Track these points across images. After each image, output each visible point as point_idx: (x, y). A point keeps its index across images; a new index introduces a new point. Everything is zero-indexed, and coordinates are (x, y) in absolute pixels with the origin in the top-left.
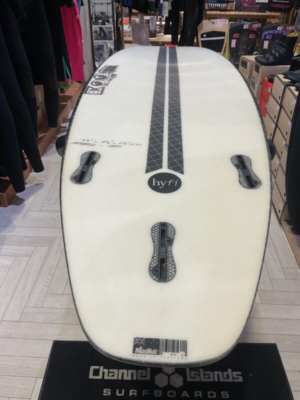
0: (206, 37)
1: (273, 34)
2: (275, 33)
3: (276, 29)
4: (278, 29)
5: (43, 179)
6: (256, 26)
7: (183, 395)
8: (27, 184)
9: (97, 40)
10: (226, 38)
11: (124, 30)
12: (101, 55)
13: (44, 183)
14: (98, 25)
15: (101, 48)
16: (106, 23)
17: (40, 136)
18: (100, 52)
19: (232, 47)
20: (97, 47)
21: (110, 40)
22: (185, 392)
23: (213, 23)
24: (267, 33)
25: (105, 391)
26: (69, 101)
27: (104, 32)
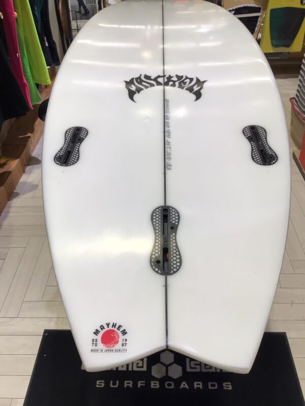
27: (85, 8)
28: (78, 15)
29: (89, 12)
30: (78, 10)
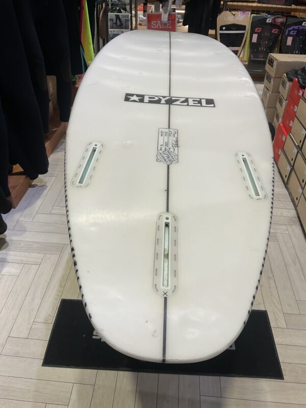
0: (225, 30)
6: (280, 20)
9: (113, 28)
10: (247, 32)
14: (114, 12)
16: (122, 11)
19: (252, 42)
20: (112, 36)
21: (126, 28)
23: (234, 15)
27: (120, 20)
28: (115, 25)
29: (122, 24)
30: (115, 22)
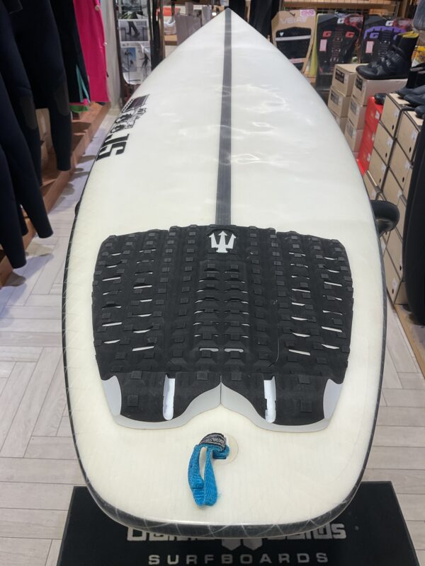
0: (284, 36)
1: (380, 32)
2: (383, 30)
3: (384, 25)
4: (387, 24)
5: (52, 247)
6: (356, 20)
7: (263, 560)
8: (28, 254)
9: (126, 40)
10: (313, 38)
11: (165, 26)
12: (132, 62)
13: (53, 253)
14: (126, 18)
15: (130, 52)
16: (138, 15)
17: (45, 183)
18: (130, 58)
19: (321, 50)
20: (125, 51)
21: (144, 40)
22: (265, 555)
23: (294, 15)
24: (371, 29)
25: (151, 558)
26: (86, 131)
27: (135, 29)
29: (139, 34)
